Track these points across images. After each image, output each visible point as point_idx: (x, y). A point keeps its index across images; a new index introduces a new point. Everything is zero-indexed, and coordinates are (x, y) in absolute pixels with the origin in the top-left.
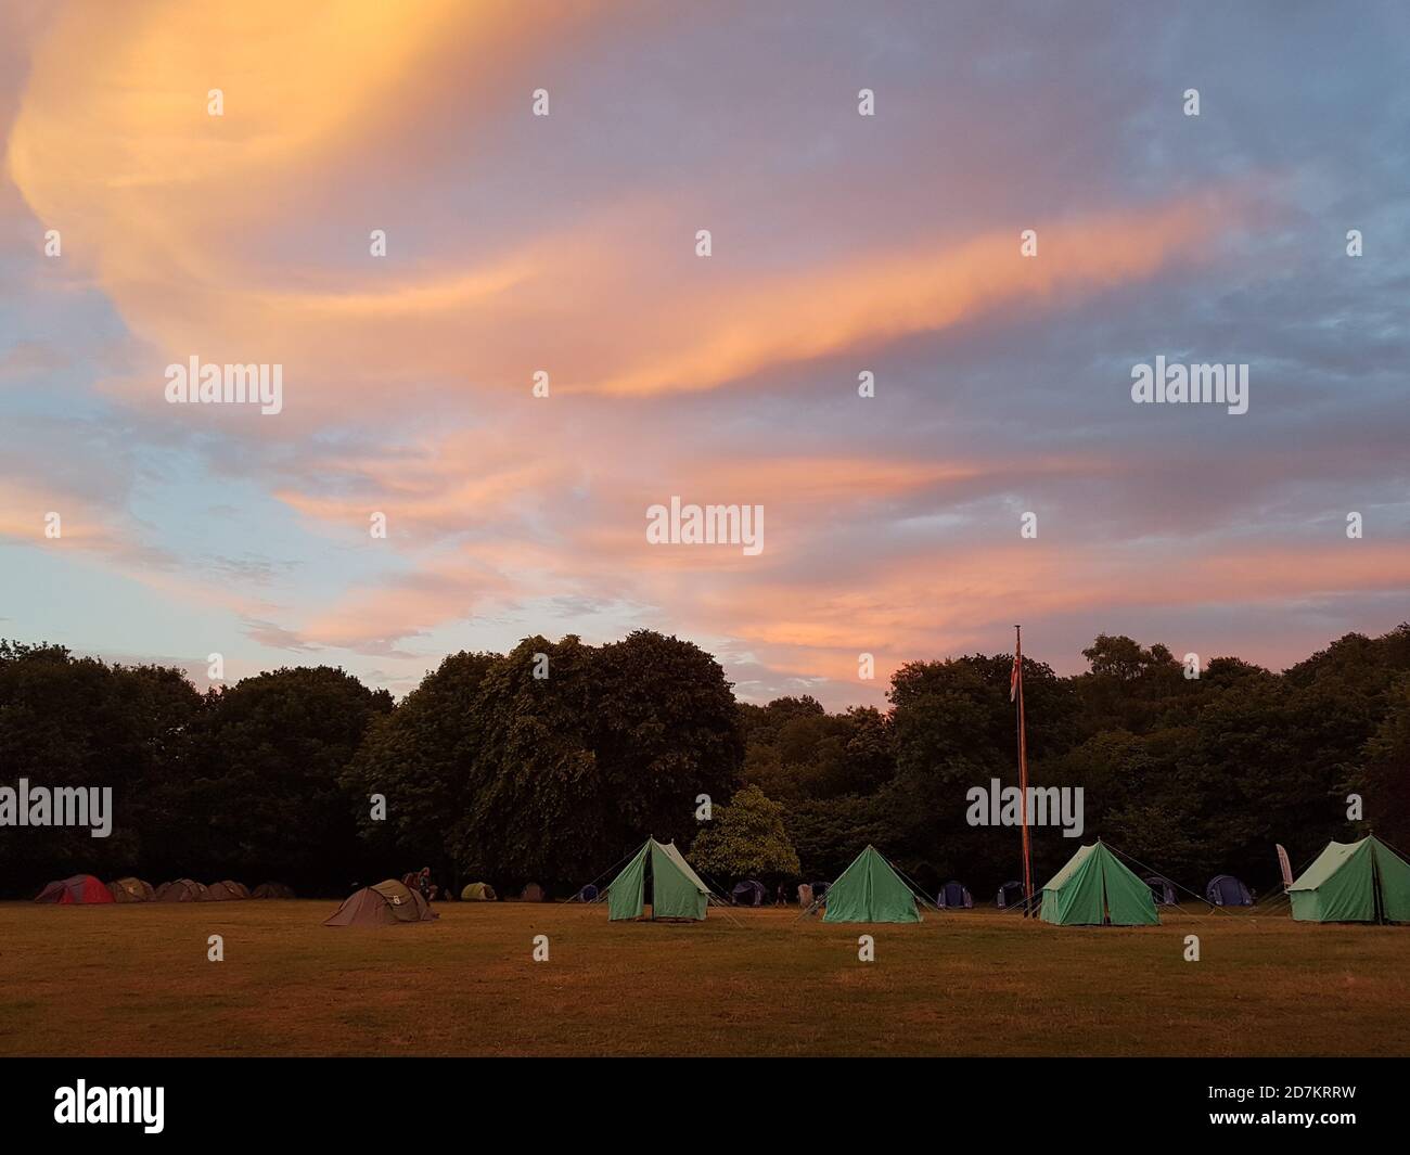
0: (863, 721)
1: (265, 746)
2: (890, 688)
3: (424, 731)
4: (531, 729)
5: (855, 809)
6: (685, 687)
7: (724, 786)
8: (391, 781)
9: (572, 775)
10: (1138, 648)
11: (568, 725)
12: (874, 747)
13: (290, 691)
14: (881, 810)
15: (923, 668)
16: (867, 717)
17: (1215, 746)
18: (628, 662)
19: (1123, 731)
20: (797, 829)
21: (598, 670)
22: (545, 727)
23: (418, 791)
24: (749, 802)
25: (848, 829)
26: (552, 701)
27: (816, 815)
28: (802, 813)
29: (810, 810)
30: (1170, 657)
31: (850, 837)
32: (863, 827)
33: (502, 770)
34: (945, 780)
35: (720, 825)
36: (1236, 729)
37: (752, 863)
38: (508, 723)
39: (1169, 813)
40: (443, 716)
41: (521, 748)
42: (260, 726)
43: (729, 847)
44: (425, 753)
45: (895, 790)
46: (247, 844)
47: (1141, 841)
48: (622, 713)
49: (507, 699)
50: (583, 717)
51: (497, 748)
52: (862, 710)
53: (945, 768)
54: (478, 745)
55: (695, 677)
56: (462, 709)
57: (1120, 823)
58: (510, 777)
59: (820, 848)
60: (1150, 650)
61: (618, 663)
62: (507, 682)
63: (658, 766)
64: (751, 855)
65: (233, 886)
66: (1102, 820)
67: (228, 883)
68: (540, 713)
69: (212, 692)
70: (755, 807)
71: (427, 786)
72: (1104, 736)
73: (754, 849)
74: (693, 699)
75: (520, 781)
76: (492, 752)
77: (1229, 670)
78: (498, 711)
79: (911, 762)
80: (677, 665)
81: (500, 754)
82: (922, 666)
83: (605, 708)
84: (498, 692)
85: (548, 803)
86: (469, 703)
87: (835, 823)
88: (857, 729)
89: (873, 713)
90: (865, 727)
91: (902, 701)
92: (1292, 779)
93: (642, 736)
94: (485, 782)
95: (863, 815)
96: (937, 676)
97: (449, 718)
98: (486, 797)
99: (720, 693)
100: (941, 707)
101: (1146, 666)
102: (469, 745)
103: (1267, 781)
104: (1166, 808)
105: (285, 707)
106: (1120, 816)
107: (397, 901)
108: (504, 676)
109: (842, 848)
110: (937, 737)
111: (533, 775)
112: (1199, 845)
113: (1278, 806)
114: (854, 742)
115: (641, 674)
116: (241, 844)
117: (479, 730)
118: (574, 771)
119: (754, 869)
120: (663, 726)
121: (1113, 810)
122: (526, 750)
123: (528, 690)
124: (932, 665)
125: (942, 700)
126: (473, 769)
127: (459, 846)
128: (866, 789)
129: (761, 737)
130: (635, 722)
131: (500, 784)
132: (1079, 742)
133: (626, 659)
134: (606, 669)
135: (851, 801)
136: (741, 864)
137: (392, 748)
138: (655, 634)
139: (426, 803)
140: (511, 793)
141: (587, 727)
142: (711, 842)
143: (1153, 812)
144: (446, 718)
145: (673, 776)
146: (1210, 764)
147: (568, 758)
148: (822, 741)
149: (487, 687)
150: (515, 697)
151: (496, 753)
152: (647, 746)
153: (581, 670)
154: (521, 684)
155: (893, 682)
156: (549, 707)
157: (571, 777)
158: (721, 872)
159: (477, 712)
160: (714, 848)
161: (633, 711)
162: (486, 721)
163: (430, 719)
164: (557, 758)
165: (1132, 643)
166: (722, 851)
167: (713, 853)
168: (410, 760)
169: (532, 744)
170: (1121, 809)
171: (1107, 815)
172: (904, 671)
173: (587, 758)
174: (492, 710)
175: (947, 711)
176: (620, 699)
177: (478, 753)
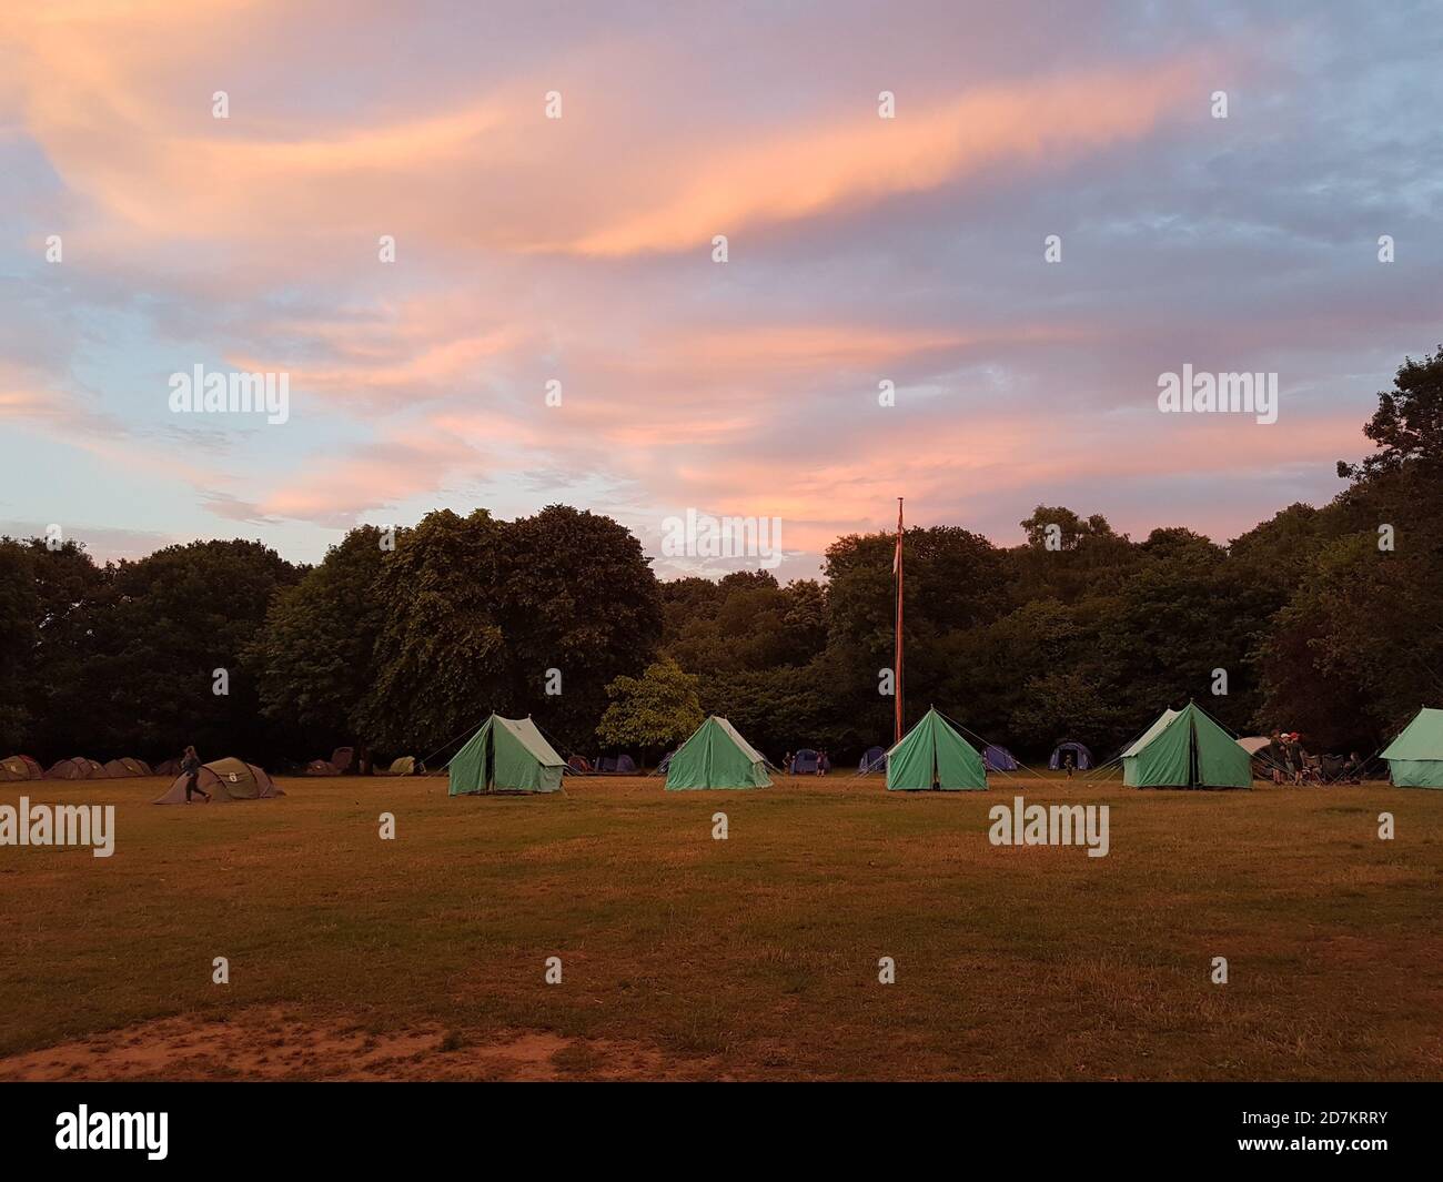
0: (801, 595)
1: (164, 621)
2: (826, 562)
3: (323, 607)
4: (434, 606)
5: (788, 679)
6: (598, 563)
7: (637, 660)
8: (291, 657)
9: (478, 651)
10: (1076, 518)
11: (476, 601)
12: (810, 619)
13: (191, 565)
14: (812, 680)
15: (857, 541)
16: (806, 590)
17: (1137, 615)
18: (540, 537)
19: (1055, 602)
20: (730, 700)
21: (508, 545)
22: (448, 602)
23: (318, 670)
24: (662, 674)
25: (779, 698)
26: (457, 577)
27: (749, 686)
28: (736, 685)
29: (744, 681)
30: (1107, 528)
31: (780, 707)
32: (794, 696)
33: (405, 646)
34: (873, 650)
35: (633, 697)
36: (1159, 599)
37: (660, 734)
38: (411, 599)
39: (1088, 681)
40: (343, 592)
41: (423, 625)
42: (159, 600)
43: (639, 718)
44: (325, 631)
45: (827, 661)
46: (147, 722)
47: (1060, 708)
48: (532, 589)
49: (409, 575)
50: (491, 592)
51: (401, 624)
52: (801, 583)
53: (872, 638)
54: (382, 621)
55: (609, 552)
56: (366, 585)
57: (1039, 690)
58: (413, 652)
59: (752, 717)
60: (1088, 521)
61: (530, 538)
62: (410, 557)
63: (567, 641)
64: (660, 726)
65: (131, 764)
66: (1023, 687)
67: (127, 760)
68: (444, 589)
69: (109, 566)
70: (668, 679)
71: (326, 665)
72: (1033, 605)
73: (664, 720)
74: (606, 574)
75: (423, 657)
76: (395, 628)
77: (1168, 540)
78: (402, 587)
79: (841, 633)
80: (589, 540)
81: (403, 631)
82: (857, 539)
83: (514, 584)
84: (401, 567)
85: (452, 679)
86: (372, 579)
87: (767, 693)
88: (794, 603)
89: (813, 586)
90: (803, 600)
91: (836, 574)
92: (1208, 648)
93: (552, 611)
94: (389, 658)
95: (794, 685)
96: (870, 548)
97: (350, 594)
98: (389, 673)
99: (635, 568)
100: (872, 579)
101: (1081, 536)
102: (373, 622)
103: (1184, 650)
104: (1086, 675)
105: (185, 582)
106: (1040, 684)
107: (233, 778)
108: (407, 551)
109: (772, 717)
110: (866, 609)
111: (437, 651)
112: (1115, 711)
113: (1193, 674)
114: (791, 615)
115: (553, 549)
116: (139, 721)
117: (382, 607)
118: (480, 647)
119: (662, 740)
120: (573, 602)
121: (1033, 678)
122: (429, 627)
123: (432, 566)
124: (866, 538)
125: (873, 573)
126: (376, 645)
127: (363, 723)
128: (800, 660)
129: (705, 611)
130: (545, 598)
131: (403, 660)
132: (1007, 612)
133: (538, 534)
134: (517, 544)
135: (785, 671)
136: (648, 735)
137: (289, 625)
138: (570, 508)
139: (325, 682)
140: (414, 669)
141: (494, 601)
142: (622, 714)
143: (1073, 679)
144: (346, 594)
145: (582, 651)
146: (1131, 633)
147: (474, 633)
148: (760, 614)
149: (390, 562)
150: (418, 573)
151: (398, 630)
152: (556, 622)
153: (489, 545)
154: (424, 560)
155: (827, 556)
156: (455, 583)
157: (476, 653)
158: (631, 744)
159: (380, 587)
160: (624, 720)
161: (543, 587)
162: (389, 597)
163: (330, 596)
164: (462, 634)
165: (1070, 514)
166: (633, 723)
167: (623, 725)
168: (308, 637)
169: (435, 620)
170: (1042, 676)
171: (1028, 683)
172: (839, 544)
173: (493, 633)
174: (395, 586)
175: (878, 583)
176: (531, 574)
177: (382, 629)
